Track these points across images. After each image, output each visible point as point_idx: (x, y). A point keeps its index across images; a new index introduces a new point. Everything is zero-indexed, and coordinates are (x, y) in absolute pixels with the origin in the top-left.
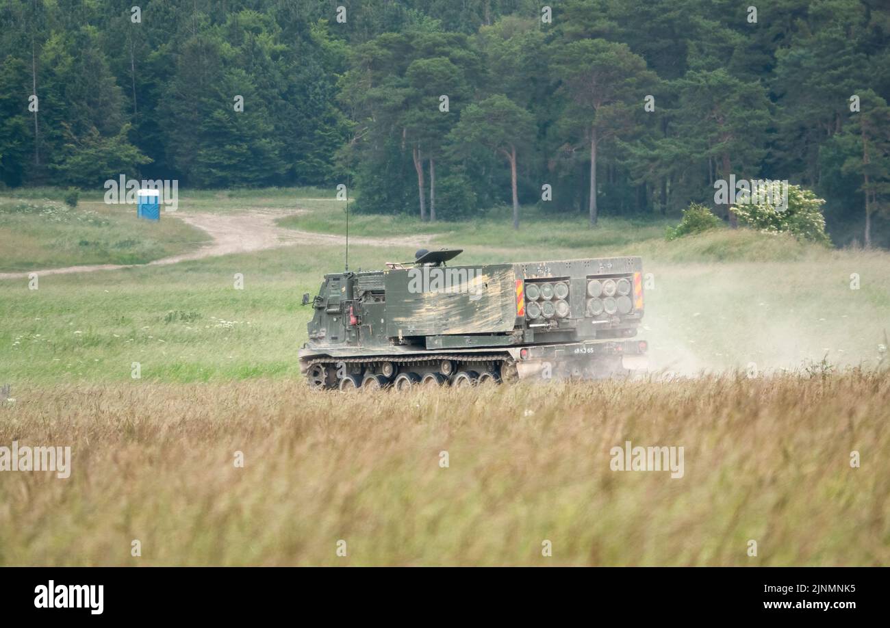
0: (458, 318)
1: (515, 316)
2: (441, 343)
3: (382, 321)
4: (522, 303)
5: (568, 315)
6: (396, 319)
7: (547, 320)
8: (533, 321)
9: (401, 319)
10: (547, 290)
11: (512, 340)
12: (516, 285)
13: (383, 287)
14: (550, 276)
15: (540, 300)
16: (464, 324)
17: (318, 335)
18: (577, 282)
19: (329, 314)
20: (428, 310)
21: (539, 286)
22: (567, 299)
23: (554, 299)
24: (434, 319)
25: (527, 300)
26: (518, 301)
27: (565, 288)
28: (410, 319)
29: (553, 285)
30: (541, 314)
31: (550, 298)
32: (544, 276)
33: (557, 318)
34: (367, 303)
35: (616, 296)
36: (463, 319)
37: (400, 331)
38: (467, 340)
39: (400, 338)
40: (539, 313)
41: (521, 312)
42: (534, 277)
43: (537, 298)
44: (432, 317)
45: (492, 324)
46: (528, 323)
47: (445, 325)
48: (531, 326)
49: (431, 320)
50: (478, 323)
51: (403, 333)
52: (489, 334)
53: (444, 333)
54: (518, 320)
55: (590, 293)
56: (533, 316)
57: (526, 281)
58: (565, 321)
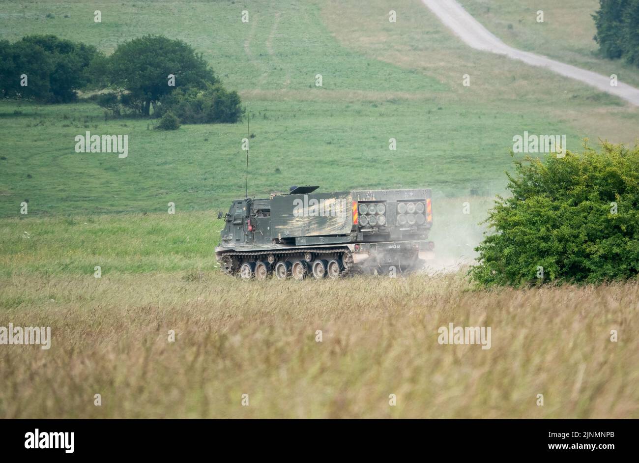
0: (316, 225)
1: (352, 224)
2: (305, 241)
3: (268, 228)
4: (356, 216)
5: (385, 224)
6: (277, 227)
7: (372, 227)
8: (363, 227)
9: (280, 227)
10: (372, 208)
11: (349, 239)
12: (353, 204)
13: (269, 207)
14: (374, 199)
15: (367, 214)
16: (320, 230)
17: (228, 238)
18: (391, 204)
19: (235, 224)
20: (297, 221)
21: (367, 206)
22: (385, 214)
23: (376, 214)
24: (301, 227)
25: (360, 214)
26: (353, 214)
27: (383, 208)
28: (286, 227)
29: (376, 205)
30: (368, 223)
31: (374, 213)
32: (371, 200)
33: (378, 226)
34: (259, 218)
35: (415, 213)
36: (319, 226)
37: (279, 235)
38: (322, 240)
39: (280, 239)
40: (367, 222)
41: (356, 222)
42: (364, 200)
43: (365, 213)
44: (300, 225)
45: (338, 229)
46: (360, 229)
47: (308, 230)
48: (362, 230)
49: (298, 228)
50: (329, 228)
51: (281, 235)
52: (335, 236)
53: (307, 235)
54: (354, 226)
55: (399, 211)
56: (363, 224)
57: (359, 202)
58: (383, 228)
